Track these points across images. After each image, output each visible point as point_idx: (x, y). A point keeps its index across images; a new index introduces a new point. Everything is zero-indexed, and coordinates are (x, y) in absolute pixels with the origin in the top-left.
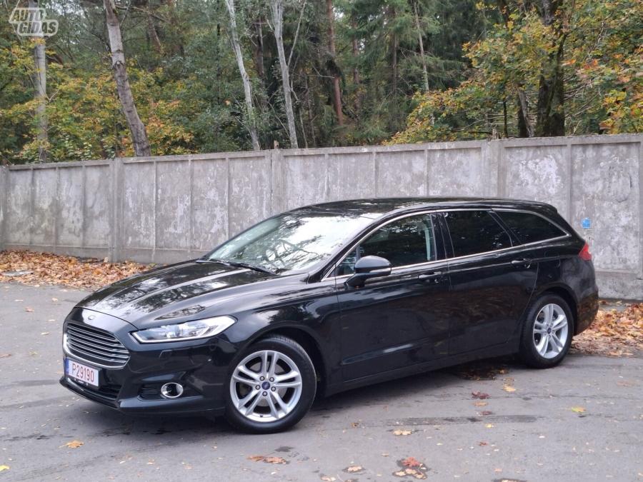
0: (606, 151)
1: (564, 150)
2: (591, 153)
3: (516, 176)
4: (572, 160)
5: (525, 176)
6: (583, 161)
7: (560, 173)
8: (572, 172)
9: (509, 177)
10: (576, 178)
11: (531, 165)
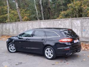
0: (87, 20)
1: (81, 20)
2: (85, 20)
3: (74, 23)
4: (82, 21)
5: (75, 23)
6: (84, 21)
7: (80, 23)
8: (82, 23)
9: (73, 24)
10: (83, 24)
11: (76, 22)
